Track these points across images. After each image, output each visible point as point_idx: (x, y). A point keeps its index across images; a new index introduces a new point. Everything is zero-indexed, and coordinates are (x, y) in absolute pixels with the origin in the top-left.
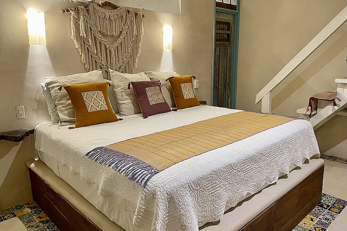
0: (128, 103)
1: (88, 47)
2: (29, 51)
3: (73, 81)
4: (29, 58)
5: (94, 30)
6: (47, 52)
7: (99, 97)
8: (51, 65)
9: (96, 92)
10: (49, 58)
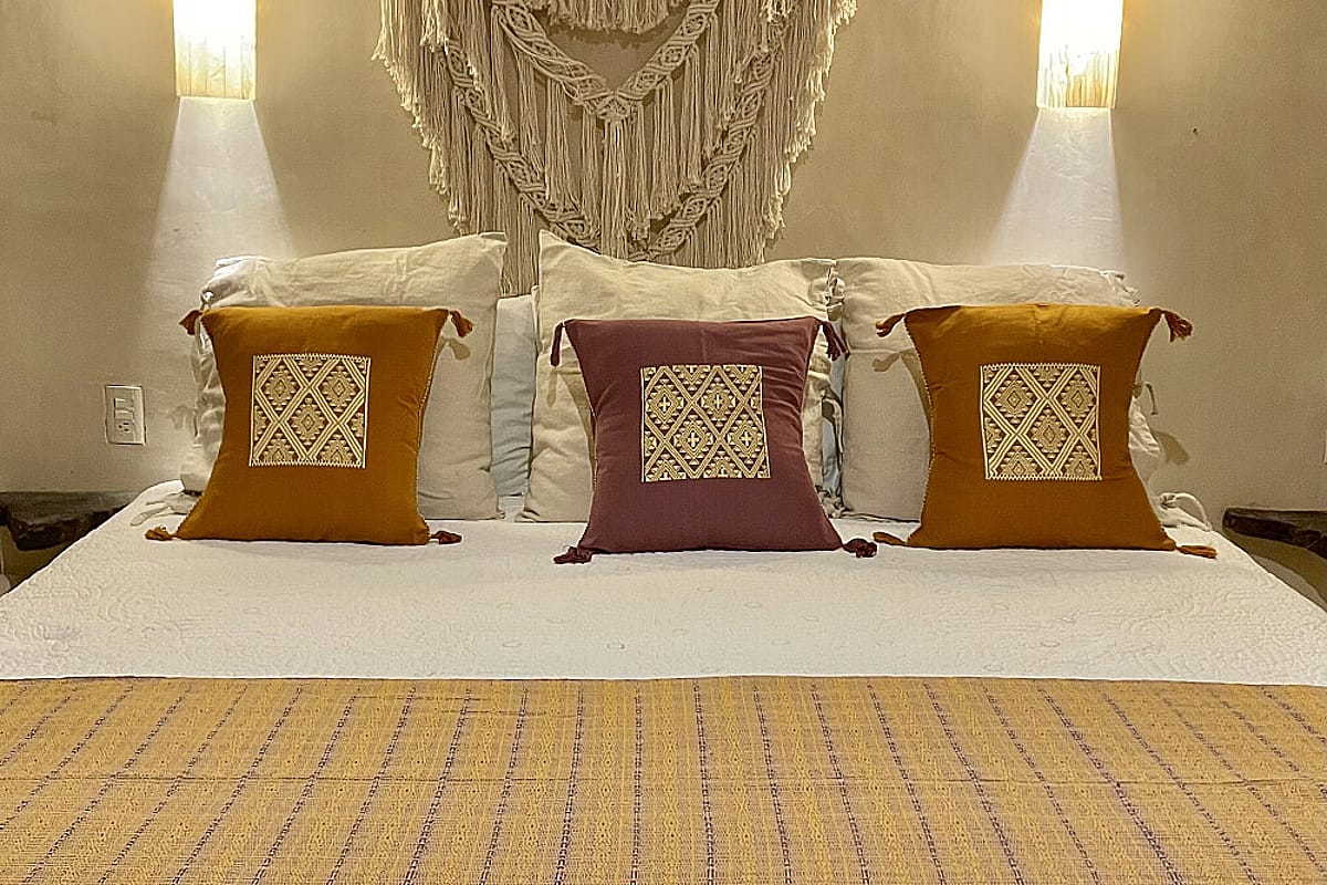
0: (567, 443)
1: (470, 105)
2: (174, 126)
3: (309, 288)
4: (175, 163)
5: (504, 7)
6: (259, 132)
7: (339, 390)
8: (272, 196)
9: (333, 360)
10: (266, 164)
